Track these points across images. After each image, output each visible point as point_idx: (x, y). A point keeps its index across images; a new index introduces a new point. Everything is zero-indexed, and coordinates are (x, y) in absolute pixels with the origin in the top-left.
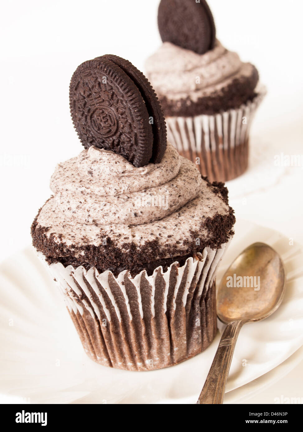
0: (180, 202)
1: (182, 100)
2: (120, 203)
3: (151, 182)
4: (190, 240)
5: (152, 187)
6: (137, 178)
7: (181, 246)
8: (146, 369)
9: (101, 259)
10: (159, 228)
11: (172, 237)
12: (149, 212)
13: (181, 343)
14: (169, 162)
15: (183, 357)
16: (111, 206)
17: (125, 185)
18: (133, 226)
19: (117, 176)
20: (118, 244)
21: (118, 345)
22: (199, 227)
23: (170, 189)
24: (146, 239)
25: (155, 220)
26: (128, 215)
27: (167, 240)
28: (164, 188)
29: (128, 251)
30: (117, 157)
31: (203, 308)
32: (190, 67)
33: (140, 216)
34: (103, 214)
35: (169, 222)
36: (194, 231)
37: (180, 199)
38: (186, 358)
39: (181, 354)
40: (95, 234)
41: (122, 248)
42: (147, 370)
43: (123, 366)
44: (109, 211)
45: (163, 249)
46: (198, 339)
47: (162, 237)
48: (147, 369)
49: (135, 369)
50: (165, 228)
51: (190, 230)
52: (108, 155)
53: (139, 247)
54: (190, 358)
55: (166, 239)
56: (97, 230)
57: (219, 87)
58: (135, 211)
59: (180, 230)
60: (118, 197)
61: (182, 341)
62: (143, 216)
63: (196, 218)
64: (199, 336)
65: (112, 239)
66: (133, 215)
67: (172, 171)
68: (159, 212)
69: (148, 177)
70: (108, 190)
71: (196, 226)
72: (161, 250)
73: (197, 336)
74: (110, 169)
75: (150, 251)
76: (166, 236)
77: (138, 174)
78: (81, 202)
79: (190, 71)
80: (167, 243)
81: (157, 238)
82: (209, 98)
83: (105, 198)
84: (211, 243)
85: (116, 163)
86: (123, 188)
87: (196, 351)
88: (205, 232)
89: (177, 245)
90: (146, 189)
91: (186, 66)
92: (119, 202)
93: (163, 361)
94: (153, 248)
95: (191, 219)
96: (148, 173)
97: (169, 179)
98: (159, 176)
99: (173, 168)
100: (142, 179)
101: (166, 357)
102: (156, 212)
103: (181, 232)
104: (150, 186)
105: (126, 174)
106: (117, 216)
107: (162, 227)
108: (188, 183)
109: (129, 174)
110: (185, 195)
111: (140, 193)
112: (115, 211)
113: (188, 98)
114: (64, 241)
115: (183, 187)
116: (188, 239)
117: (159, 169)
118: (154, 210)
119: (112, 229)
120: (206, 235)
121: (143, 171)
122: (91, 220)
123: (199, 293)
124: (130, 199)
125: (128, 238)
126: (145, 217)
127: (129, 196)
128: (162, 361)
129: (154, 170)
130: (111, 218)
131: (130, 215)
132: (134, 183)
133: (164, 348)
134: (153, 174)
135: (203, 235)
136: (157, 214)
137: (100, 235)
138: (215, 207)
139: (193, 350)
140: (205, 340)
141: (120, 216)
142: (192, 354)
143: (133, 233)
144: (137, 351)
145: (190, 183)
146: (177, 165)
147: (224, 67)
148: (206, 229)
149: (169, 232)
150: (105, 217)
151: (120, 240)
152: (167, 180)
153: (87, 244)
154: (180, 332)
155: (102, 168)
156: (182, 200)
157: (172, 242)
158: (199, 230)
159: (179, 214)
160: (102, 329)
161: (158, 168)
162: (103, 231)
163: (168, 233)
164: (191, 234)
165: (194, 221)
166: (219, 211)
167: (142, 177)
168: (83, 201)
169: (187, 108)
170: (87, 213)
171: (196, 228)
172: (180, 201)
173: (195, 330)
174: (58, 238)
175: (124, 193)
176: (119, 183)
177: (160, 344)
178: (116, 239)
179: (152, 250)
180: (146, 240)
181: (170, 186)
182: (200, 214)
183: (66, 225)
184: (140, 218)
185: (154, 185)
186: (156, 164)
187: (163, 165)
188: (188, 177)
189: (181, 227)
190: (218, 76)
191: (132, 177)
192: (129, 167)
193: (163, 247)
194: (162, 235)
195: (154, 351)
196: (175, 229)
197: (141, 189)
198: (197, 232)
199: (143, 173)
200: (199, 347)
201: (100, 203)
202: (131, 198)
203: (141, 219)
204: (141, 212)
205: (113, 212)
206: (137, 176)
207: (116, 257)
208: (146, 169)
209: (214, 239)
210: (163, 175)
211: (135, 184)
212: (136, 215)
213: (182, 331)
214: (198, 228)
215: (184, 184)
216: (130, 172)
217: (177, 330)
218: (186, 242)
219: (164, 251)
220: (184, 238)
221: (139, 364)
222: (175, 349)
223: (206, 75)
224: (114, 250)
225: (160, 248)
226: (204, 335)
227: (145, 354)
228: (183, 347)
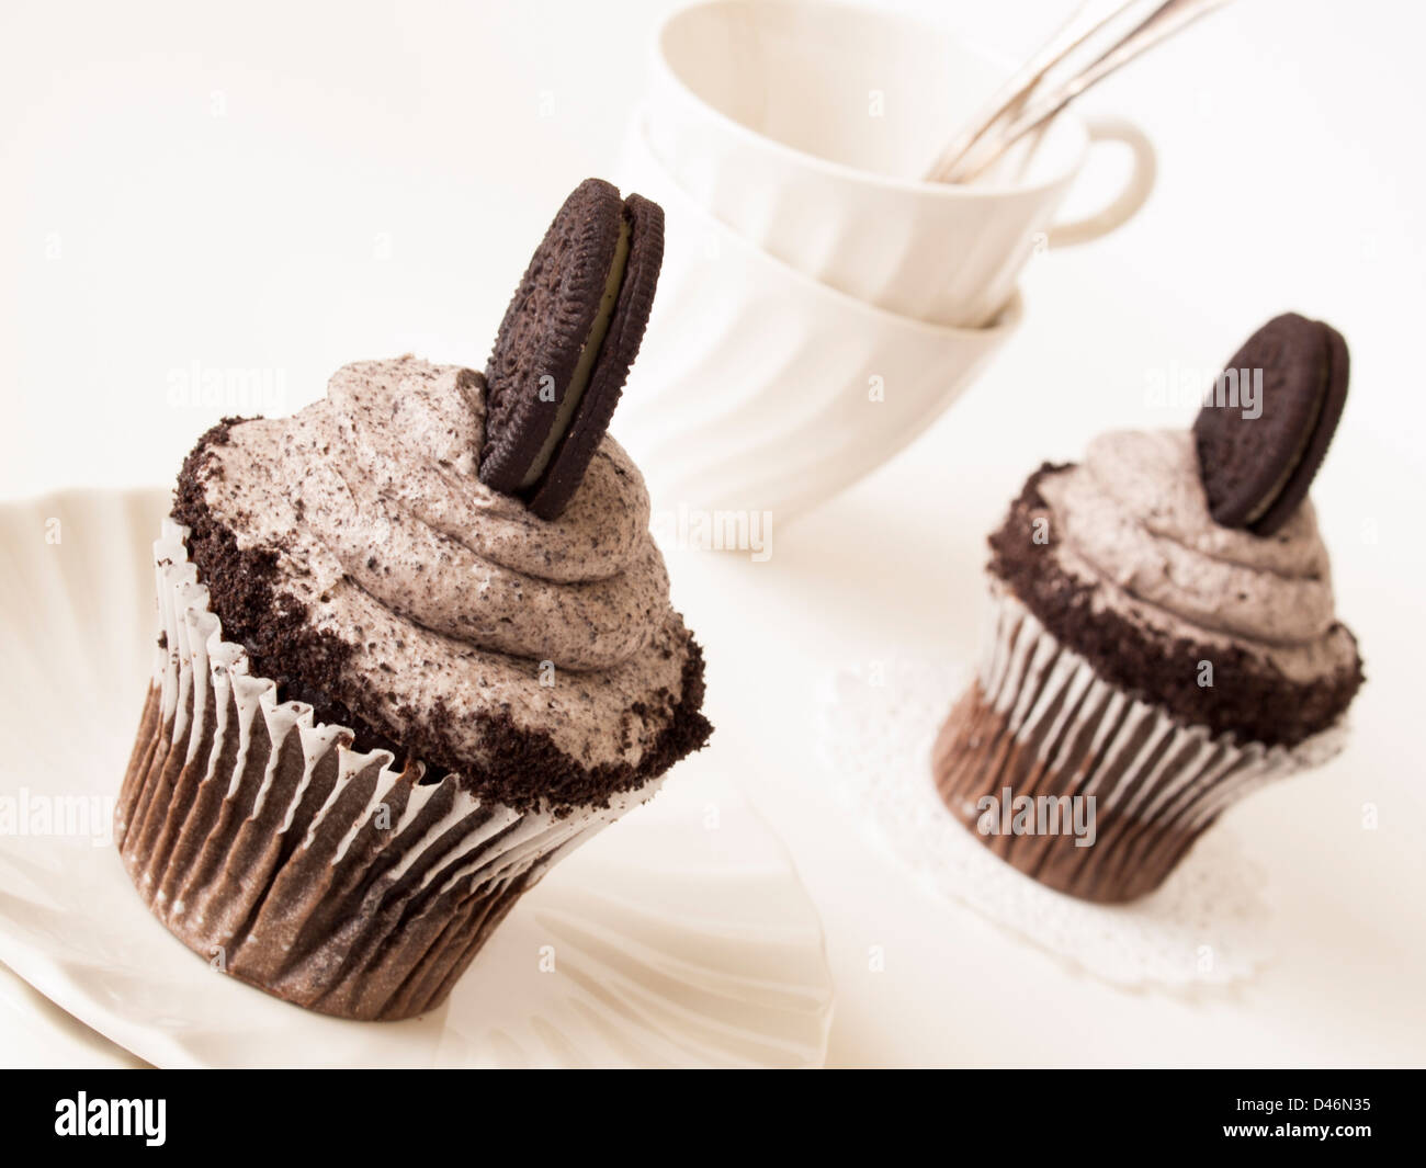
0: (496, 632)
1: (1073, 579)
2: (369, 513)
3: (475, 533)
4: (423, 717)
5: (468, 546)
6: (458, 499)
7: (392, 709)
8: (164, 917)
9: (225, 580)
10: (389, 633)
11: (391, 674)
12: (404, 584)
13: (274, 939)
14: (566, 538)
15: (261, 976)
16: (347, 501)
17: (416, 488)
18: (355, 586)
19: (427, 461)
20: (282, 585)
21: (158, 814)
22: (467, 713)
23: (500, 586)
24: (338, 626)
25: (406, 615)
26: (358, 550)
27: (373, 670)
28: (489, 571)
29: (282, 613)
30: (468, 425)
31: (390, 919)
32: (1162, 523)
33: (378, 575)
34: (323, 503)
35: (424, 645)
36: (448, 709)
37: (504, 627)
38: (263, 985)
39: (257, 963)
40: (273, 529)
41: (278, 599)
42: (165, 923)
43: (136, 869)
44: (336, 508)
45: (351, 679)
46: (321, 970)
47: (371, 653)
48: (167, 921)
49: (148, 897)
50: (401, 645)
51: (440, 698)
52: (459, 404)
53: (310, 628)
54: (272, 993)
55: (373, 666)
56: (284, 525)
57: (1184, 631)
58: (378, 556)
59: (421, 677)
60: (383, 501)
61: (276, 935)
62: (385, 580)
63: (487, 693)
64: (328, 966)
65: (279, 563)
66: (365, 561)
67: (548, 560)
68: (423, 604)
69: (481, 519)
70: (379, 465)
71: (465, 703)
72: (343, 675)
73: (326, 963)
74: (427, 431)
75: (320, 658)
76: (382, 659)
77: (469, 495)
78: (315, 444)
79: (1155, 534)
80: (367, 675)
81: (358, 646)
82: (1134, 635)
83: (361, 479)
84: (466, 771)
85: (450, 432)
86: (406, 492)
87: (297, 993)
88: (471, 737)
89: (386, 700)
90: (454, 537)
91: (1155, 513)
92: (371, 508)
93: (208, 937)
94: (331, 655)
95: (473, 683)
96: (491, 514)
97: (526, 568)
98: (505, 538)
99: (561, 557)
100: (463, 511)
101: (219, 934)
102: (417, 598)
103: (417, 683)
104: (466, 539)
105: (445, 472)
106: (340, 531)
107: (397, 638)
108: (564, 617)
109: (451, 479)
110: (524, 630)
111: (429, 534)
112: (344, 518)
113: (1090, 589)
114: (208, 485)
115: (539, 612)
116: (419, 710)
117: (525, 527)
118: (418, 589)
119: (311, 549)
120: (469, 742)
121: (485, 499)
122: (296, 496)
123: (393, 871)
124: (396, 524)
125: (310, 592)
126: (388, 587)
127: (404, 517)
128: (205, 935)
129: (514, 520)
130: (327, 525)
131: (361, 554)
132: (437, 501)
133: (229, 912)
134: (496, 523)
135: (461, 739)
136: (417, 605)
137: (278, 539)
138: (565, 718)
139: (295, 985)
140: (339, 992)
141: (343, 537)
142: (284, 989)
143: (332, 592)
144: (174, 861)
145: (568, 623)
146: (583, 561)
147: (1242, 597)
148: (479, 730)
149: (396, 658)
150: (320, 513)
151: (292, 580)
152: (516, 563)
153: (230, 527)
154: (290, 914)
155: (417, 416)
156: (505, 635)
157: (380, 683)
158: (461, 716)
159: (471, 655)
160: (158, 752)
161: (526, 523)
162: (294, 537)
163: (391, 658)
164: (434, 709)
165: (474, 692)
166: (560, 733)
167: (469, 508)
168: (321, 445)
169: (1065, 609)
170: (304, 475)
171: (459, 708)
172: (499, 630)
173: (330, 948)
174: (208, 470)
175: (400, 503)
176: (410, 474)
177: (226, 893)
178: (287, 570)
179: (324, 658)
180: (335, 628)
181: (506, 582)
182: (505, 694)
183: (263, 469)
184: (376, 578)
185: (477, 545)
186: (529, 513)
187: (544, 531)
188: (581, 608)
189: (431, 676)
190: (1207, 605)
191: (452, 489)
192: (464, 463)
193: (352, 675)
194: (374, 651)
195: (205, 898)
196: (415, 666)
197: (442, 528)
198: (454, 718)
199: (478, 502)
200: (311, 992)
201: (336, 477)
202: (401, 525)
203: (378, 584)
204: (387, 569)
205: (341, 516)
206: (464, 497)
207: (247, 602)
208: (495, 501)
209: (484, 773)
210: (516, 546)
211: (438, 505)
212: (373, 564)
213: (295, 914)
214: (462, 711)
215: (550, 611)
216: (457, 475)
217: (286, 901)
218: (407, 713)
219: (349, 685)
220: (413, 703)
221: (161, 896)
222: (251, 938)
223: (1181, 577)
224: (259, 586)
225: (345, 671)
226: (346, 979)
227: (186, 885)
228: (273, 950)
